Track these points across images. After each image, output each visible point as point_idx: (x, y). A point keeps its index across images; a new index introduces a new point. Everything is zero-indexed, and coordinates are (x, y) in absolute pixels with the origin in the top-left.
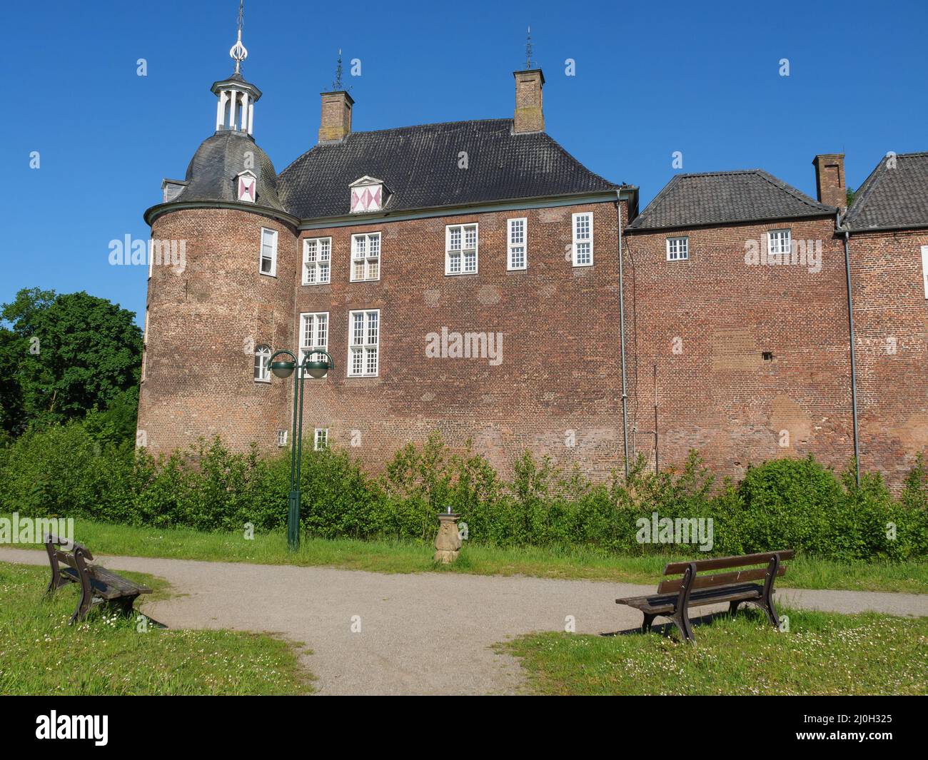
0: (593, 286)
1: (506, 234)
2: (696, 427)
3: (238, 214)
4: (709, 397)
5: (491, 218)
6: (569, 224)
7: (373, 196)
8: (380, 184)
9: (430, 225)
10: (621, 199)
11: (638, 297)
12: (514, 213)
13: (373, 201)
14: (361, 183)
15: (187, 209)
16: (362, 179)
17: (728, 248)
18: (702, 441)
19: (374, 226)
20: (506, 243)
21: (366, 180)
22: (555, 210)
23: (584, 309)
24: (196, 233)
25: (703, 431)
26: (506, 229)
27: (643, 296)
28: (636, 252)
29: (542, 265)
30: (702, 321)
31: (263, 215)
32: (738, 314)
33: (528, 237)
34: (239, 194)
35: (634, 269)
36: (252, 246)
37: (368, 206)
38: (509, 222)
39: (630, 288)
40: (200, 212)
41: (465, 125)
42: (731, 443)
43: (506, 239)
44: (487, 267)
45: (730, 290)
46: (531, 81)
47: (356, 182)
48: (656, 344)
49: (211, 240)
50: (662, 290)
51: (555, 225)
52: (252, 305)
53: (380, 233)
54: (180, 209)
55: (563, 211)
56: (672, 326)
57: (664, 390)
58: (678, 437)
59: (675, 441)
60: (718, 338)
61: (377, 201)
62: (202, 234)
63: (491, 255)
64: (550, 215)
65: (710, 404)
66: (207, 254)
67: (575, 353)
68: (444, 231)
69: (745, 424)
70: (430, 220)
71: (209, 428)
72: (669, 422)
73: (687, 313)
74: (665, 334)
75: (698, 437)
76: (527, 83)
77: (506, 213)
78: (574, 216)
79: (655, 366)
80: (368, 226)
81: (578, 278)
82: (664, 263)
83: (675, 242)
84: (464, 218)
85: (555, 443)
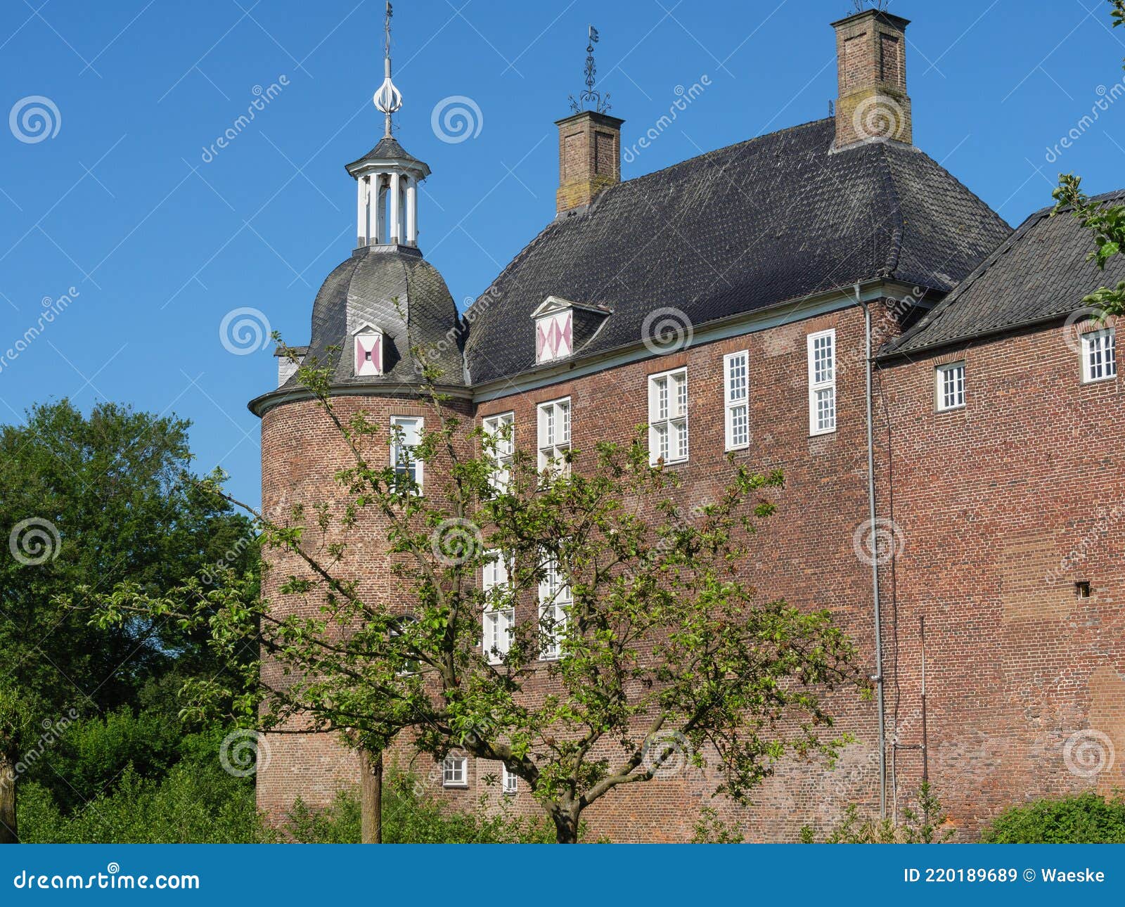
0: (836, 472)
1: (722, 385)
2: (981, 734)
3: (350, 403)
4: (998, 675)
5: (702, 357)
6: (803, 355)
7: (562, 333)
8: (569, 308)
11: (897, 486)
12: (732, 343)
13: (563, 339)
16: (545, 303)
17: (1021, 378)
18: (988, 762)
19: (561, 386)
20: (722, 400)
21: (551, 304)
22: (785, 331)
24: (294, 443)
25: (992, 741)
26: (722, 374)
27: (903, 485)
28: (892, 400)
29: (769, 437)
30: (986, 527)
32: (1038, 507)
33: (750, 386)
35: (890, 433)
36: (376, 452)
37: (557, 349)
39: (885, 469)
40: (297, 407)
42: (1031, 764)
43: (723, 394)
45: (1026, 461)
47: (538, 310)
48: (923, 575)
49: (313, 452)
50: (928, 470)
51: (783, 359)
52: (379, 551)
55: (794, 331)
56: (944, 539)
57: (936, 662)
58: (955, 755)
59: (953, 762)
60: (1009, 558)
61: (567, 340)
64: (778, 342)
65: (1001, 688)
66: (309, 475)
69: (1050, 727)
71: (322, 760)
72: (943, 726)
73: (965, 512)
74: (936, 554)
75: (983, 754)
77: (720, 346)
78: (811, 340)
79: (922, 618)
81: (815, 457)
82: (933, 415)
83: (952, 371)
85: (791, 769)
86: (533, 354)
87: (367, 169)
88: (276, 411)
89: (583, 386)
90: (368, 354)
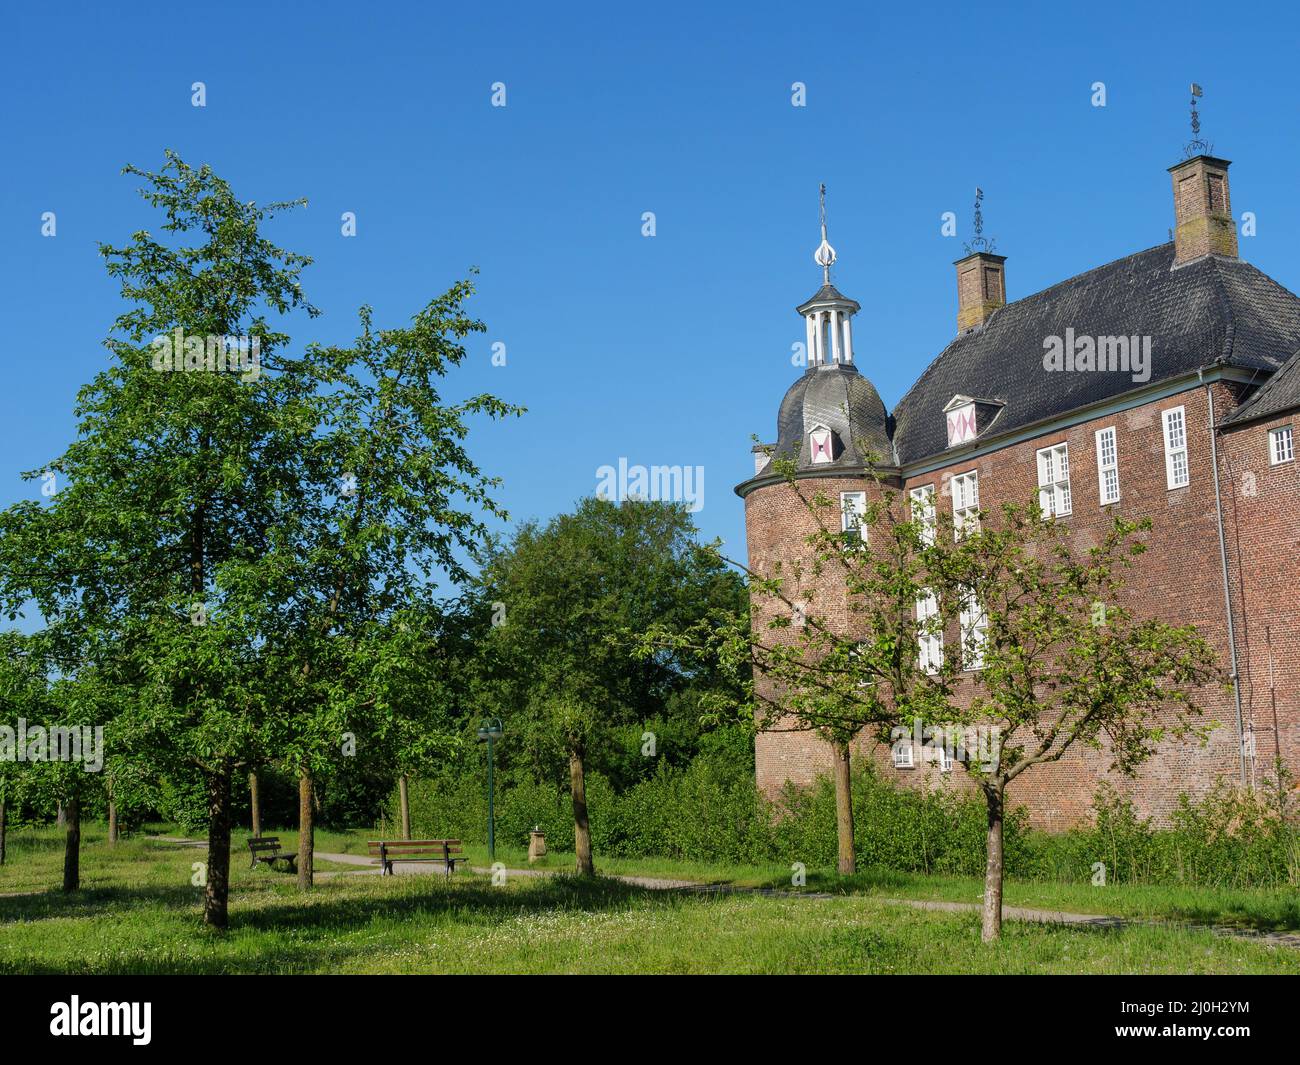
1: (1095, 454)
5: (1077, 433)
6: (1159, 427)
9: (1021, 452)
10: (1206, 382)
12: (1102, 421)
14: (953, 405)
15: (760, 487)
16: (953, 401)
19: (969, 463)
20: (1096, 466)
21: (958, 400)
23: (1184, 550)
26: (1095, 446)
31: (840, 477)
34: (812, 456)
38: (1098, 435)
40: (771, 489)
41: (1122, 264)
44: (1080, 504)
46: (1192, 176)
49: (784, 522)
51: (1144, 431)
53: (975, 471)
54: (755, 489)
55: (1151, 410)
62: (775, 516)
63: (1082, 484)
64: (1138, 419)
67: (1180, 616)
68: (1034, 459)
70: (1020, 446)
76: (1188, 181)
77: (1092, 424)
80: (963, 464)
84: (1053, 438)
86: (946, 440)
87: (812, 309)
88: (755, 493)
89: (987, 462)
90: (821, 447)
